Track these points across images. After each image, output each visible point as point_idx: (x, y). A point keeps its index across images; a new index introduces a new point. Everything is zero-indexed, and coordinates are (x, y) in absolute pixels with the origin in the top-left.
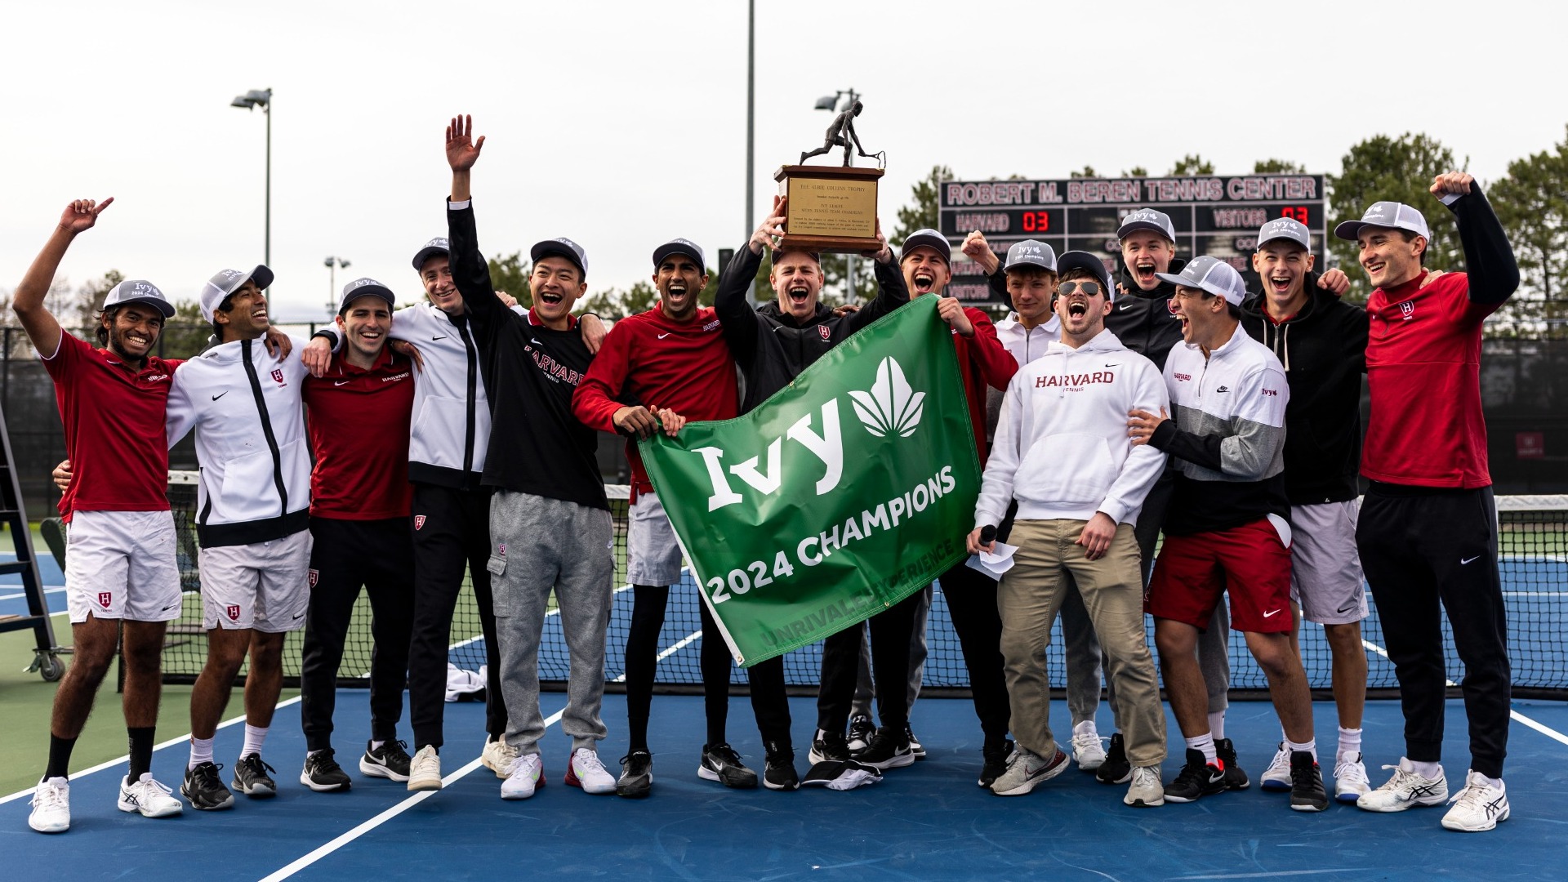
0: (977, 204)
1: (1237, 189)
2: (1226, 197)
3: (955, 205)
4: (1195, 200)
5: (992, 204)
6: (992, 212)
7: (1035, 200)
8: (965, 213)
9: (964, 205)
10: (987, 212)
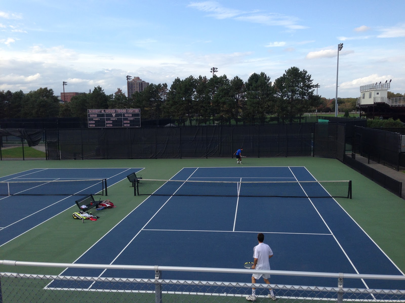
0: (93, 113)
1: (128, 111)
2: (127, 112)
3: (90, 113)
4: (123, 113)
5: (95, 113)
6: (95, 114)
7: (101, 112)
8: (91, 114)
9: (91, 113)
10: (94, 114)
